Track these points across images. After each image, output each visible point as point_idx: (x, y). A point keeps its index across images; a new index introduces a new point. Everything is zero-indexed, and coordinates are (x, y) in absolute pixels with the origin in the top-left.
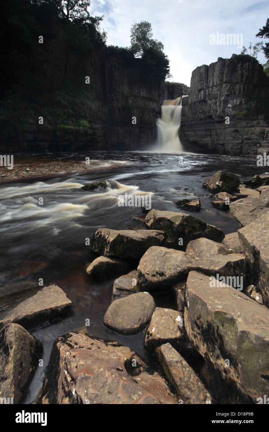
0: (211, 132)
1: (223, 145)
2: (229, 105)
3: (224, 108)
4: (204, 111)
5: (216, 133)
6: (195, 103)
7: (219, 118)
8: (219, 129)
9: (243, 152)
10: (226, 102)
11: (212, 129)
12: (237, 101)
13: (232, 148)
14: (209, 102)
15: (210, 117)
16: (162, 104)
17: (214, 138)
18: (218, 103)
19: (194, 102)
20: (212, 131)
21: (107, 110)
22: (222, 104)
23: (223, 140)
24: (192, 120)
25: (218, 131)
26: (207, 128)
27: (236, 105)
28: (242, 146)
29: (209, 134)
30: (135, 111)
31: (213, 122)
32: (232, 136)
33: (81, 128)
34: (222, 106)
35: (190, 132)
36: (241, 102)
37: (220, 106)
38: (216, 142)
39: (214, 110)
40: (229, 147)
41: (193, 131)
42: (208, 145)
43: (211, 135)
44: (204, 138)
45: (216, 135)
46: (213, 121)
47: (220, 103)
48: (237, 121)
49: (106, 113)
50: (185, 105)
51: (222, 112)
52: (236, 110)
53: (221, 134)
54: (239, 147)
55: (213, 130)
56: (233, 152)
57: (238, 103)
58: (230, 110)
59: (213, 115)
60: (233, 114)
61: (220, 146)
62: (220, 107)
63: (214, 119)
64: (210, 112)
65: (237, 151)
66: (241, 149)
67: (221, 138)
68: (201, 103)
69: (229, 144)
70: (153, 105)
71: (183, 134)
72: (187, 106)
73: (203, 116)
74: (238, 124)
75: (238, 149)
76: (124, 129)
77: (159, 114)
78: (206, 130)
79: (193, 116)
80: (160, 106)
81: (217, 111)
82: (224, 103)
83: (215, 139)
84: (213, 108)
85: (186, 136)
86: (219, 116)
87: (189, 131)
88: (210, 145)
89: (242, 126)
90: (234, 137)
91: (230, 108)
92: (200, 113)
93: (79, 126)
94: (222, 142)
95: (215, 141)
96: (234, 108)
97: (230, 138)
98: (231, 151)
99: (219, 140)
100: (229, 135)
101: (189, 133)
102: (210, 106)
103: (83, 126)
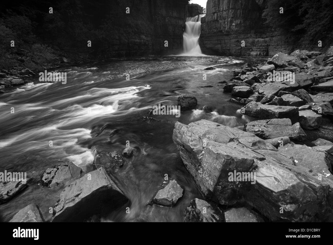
0: (221, 41)
1: (229, 50)
2: (233, 24)
3: (230, 26)
4: (217, 27)
5: (225, 42)
6: (210, 22)
7: (227, 32)
8: (227, 39)
9: (242, 54)
10: (231, 22)
11: (221, 40)
12: (238, 22)
13: (235, 52)
14: (220, 21)
15: (221, 31)
16: (185, 21)
17: (223, 45)
18: (226, 23)
19: (210, 21)
20: (222, 41)
21: (153, 27)
22: (229, 23)
23: (229, 47)
24: (208, 34)
25: (226, 41)
26: (218, 39)
27: (238, 24)
28: (241, 51)
29: (220, 42)
30: (170, 27)
31: (222, 35)
32: (235, 45)
33: (142, 41)
34: (229, 25)
35: (207, 41)
36: (241, 22)
37: (228, 24)
38: (224, 48)
39: (223, 27)
40: (233, 52)
41: (209, 40)
42: (219, 50)
43: (221, 44)
44: (216, 45)
45: (225, 44)
46: (222, 34)
47: (228, 23)
48: (238, 35)
49: (153, 29)
50: (203, 23)
51: (229, 28)
52: (238, 27)
53: (228, 43)
54: (239, 51)
55: (223, 40)
56: (236, 54)
57: (239, 23)
58: (234, 27)
59: (223, 30)
60: (235, 30)
61: (227, 51)
62: (227, 25)
63: (223, 33)
64: (221, 28)
65: (238, 54)
66: (241, 52)
67: (228, 45)
68: (215, 22)
69: (233, 49)
70: (181, 22)
71: (201, 42)
72: (204, 23)
73: (216, 31)
74: (238, 37)
75: (239, 53)
77: (184, 29)
78: (218, 40)
79: (209, 30)
80: (185, 23)
81: (225, 28)
82: (230, 23)
83: (224, 46)
84: (223, 25)
85: (204, 44)
86: (227, 31)
87: (206, 41)
88: (220, 50)
89: (241, 37)
90: (236, 45)
91: (233, 26)
92: (214, 28)
93: (141, 40)
94: (229, 48)
95: (224, 47)
96: (236, 26)
97: (234, 45)
98: (235, 54)
99: (226, 47)
100: (233, 44)
101: (206, 42)
102: (221, 24)
103: (143, 40)
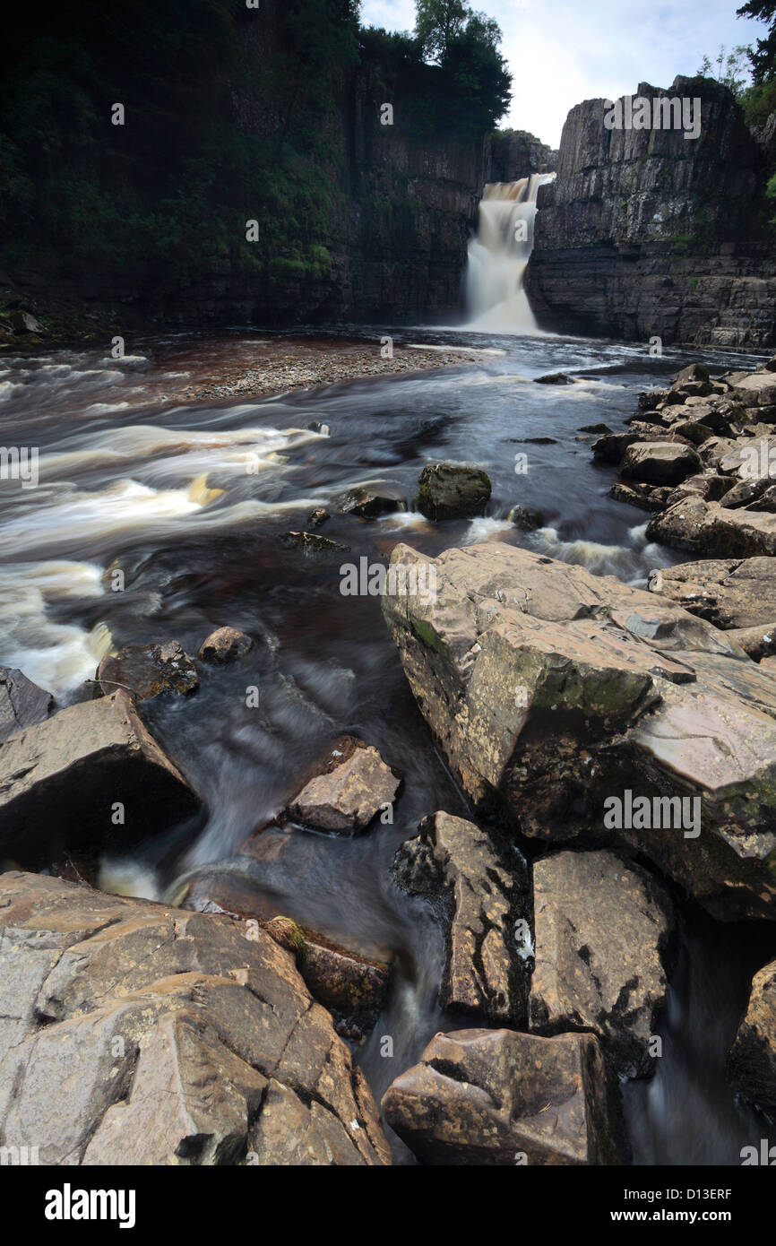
0: (606, 282)
1: (634, 316)
2: (655, 217)
3: (644, 223)
4: (594, 227)
5: (620, 284)
6: (572, 204)
7: (630, 247)
8: (628, 276)
9: (679, 336)
10: (650, 208)
11: (609, 276)
12: (675, 207)
14: (608, 201)
15: (609, 243)
16: (480, 198)
17: (612, 298)
18: (630, 210)
19: (571, 200)
20: (609, 279)
21: (358, 214)
22: (640, 211)
23: (635, 304)
24: (562, 250)
25: (626, 282)
26: (598, 271)
27: (673, 217)
28: (677, 322)
29: (603, 286)
30: (422, 217)
31: (613, 257)
32: (657, 296)
33: (317, 265)
34: (640, 218)
35: (555, 280)
36: (685, 208)
37: (636, 217)
38: (617, 310)
39: (619, 227)
40: (649, 322)
41: (563, 277)
42: (596, 315)
43: (605, 291)
44: (589, 297)
45: (620, 292)
46: (613, 254)
47: (636, 209)
48: (671, 258)
49: (356, 222)
50: (546, 207)
51: (639, 231)
52: (672, 230)
53: (632, 288)
54: (672, 323)
55: (613, 276)
57: (677, 212)
58: (658, 228)
59: (616, 239)
60: (663, 240)
61: (627, 320)
62: (633, 219)
63: (617, 249)
64: (609, 231)
65: (666, 334)
66: (676, 328)
67: (632, 299)
68: (588, 206)
69: (648, 314)
70: (462, 202)
71: (534, 282)
72: (549, 209)
73: (589, 240)
74: (672, 266)
75: (668, 328)
77: (472, 224)
78: (595, 277)
79: (566, 237)
80: (477, 203)
81: (626, 230)
82: (645, 211)
83: (616, 301)
84: (616, 219)
85: (544, 289)
86: (630, 242)
87: (551, 277)
88: (602, 315)
89: (682, 270)
90: (663, 299)
91: (657, 223)
92: (584, 230)
93: (312, 262)
94: (633, 310)
95: (614, 306)
96: (668, 222)
97: (654, 299)
99: (624, 304)
100: (650, 294)
101: (553, 282)
102: (611, 214)
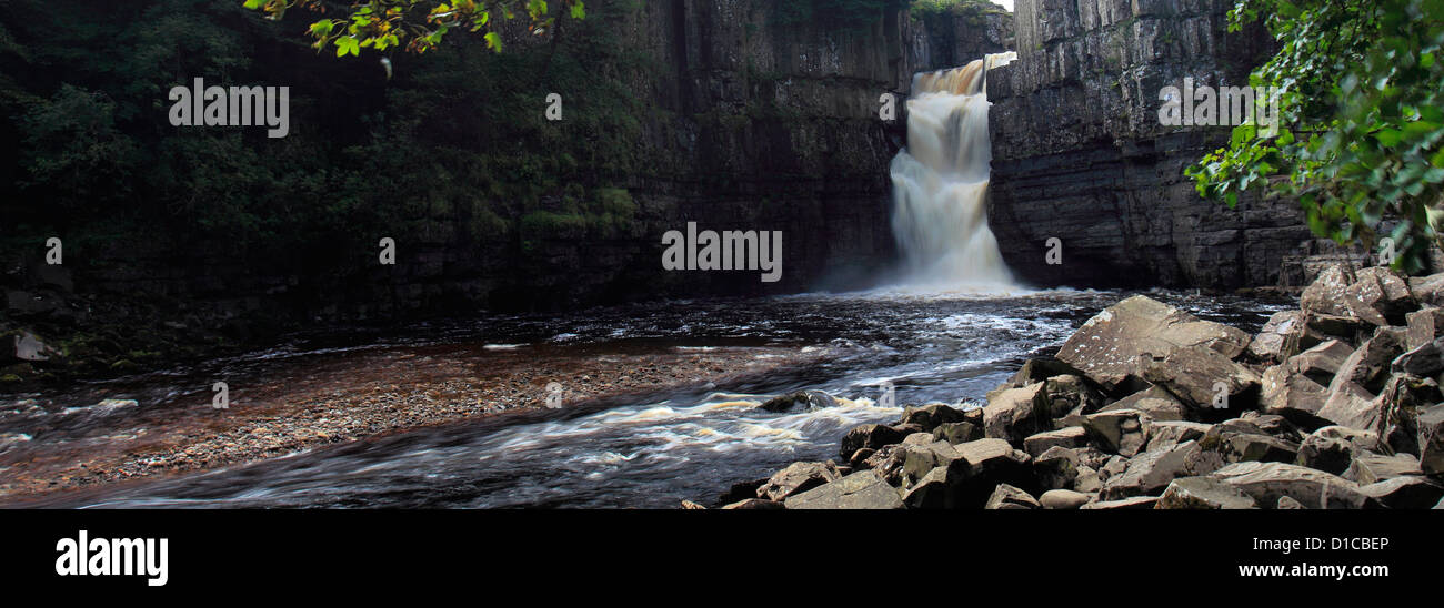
0: (1115, 201)
1: (1170, 249)
3: (1150, 109)
4: (1079, 121)
5: (1137, 202)
6: (1037, 92)
7: (1138, 145)
8: (1145, 187)
9: (1250, 276)
10: (1154, 86)
11: (1118, 190)
12: (1197, 82)
13: (1202, 264)
14: (1090, 84)
15: (1106, 142)
16: (910, 96)
17: (1130, 224)
18: (1125, 91)
19: (1035, 87)
20: (1119, 195)
21: (693, 138)
22: (1140, 93)
23: (1166, 229)
24: (1035, 158)
25: (1144, 197)
26: (1098, 185)
28: (1240, 253)
29: (1112, 207)
30: (803, 131)
31: (1119, 161)
32: (1196, 216)
34: (1141, 103)
35: (1032, 203)
36: (1213, 82)
37: (1135, 102)
38: (1141, 241)
39: (1114, 117)
40: (1192, 258)
41: (1043, 197)
42: (1113, 252)
43: (1117, 214)
44: (1094, 224)
45: (1139, 213)
46: (1117, 157)
47: (1133, 91)
49: (690, 148)
50: (1001, 98)
51: (1145, 121)
53: (1156, 206)
54: (1231, 257)
55: (1124, 190)
56: (1208, 277)
59: (1115, 135)
60: (1187, 131)
61: (1161, 256)
62: (1133, 105)
63: (1119, 150)
64: (1101, 124)
65: (1224, 273)
66: (1240, 262)
67: (1160, 223)
68: (1063, 89)
69: (1189, 244)
71: (1001, 211)
72: (1007, 101)
73: (1074, 141)
75: (1227, 265)
76: (760, 208)
78: (1095, 193)
79: (1038, 139)
80: (906, 103)
81: (1125, 120)
82: (1147, 91)
83: (1137, 227)
84: (1109, 107)
85: (1018, 217)
86: (1137, 138)
87: (1026, 199)
88: (1119, 251)
92: (1064, 127)
94: (1165, 241)
95: (1137, 235)
97: (1191, 221)
98: (1203, 273)
99: (1150, 231)
100: (1185, 212)
101: (1030, 206)
102: (1098, 100)
103: (614, 212)
